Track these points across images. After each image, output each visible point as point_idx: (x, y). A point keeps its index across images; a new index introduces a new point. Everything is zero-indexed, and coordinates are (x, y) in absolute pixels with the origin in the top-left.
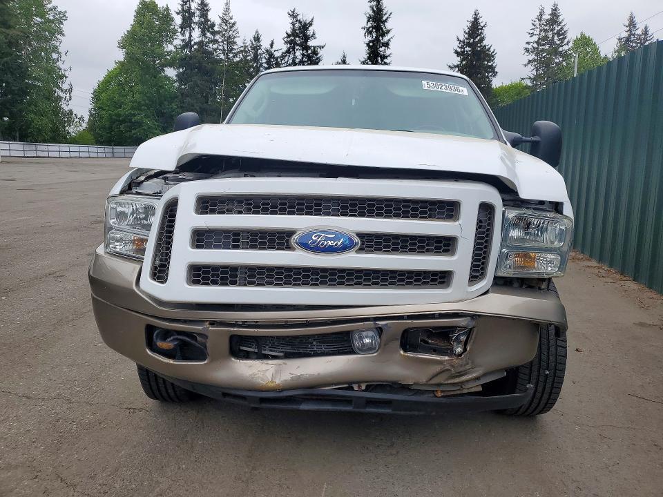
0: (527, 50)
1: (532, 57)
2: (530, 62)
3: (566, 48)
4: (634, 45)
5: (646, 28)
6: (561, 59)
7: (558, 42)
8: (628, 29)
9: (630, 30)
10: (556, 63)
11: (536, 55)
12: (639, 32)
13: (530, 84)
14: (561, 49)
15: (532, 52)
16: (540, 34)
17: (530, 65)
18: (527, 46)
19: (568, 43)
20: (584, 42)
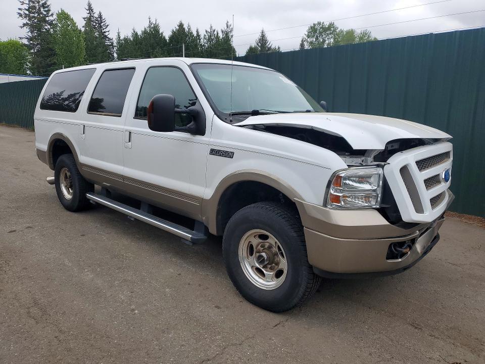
0: (21, 15)
1: (25, 21)
2: (24, 25)
3: (51, 18)
4: (95, 24)
5: (100, 13)
6: (49, 27)
7: (45, 13)
8: (88, 12)
9: (89, 13)
10: (46, 29)
11: (29, 20)
12: (96, 15)
13: (27, 43)
14: (47, 19)
15: (26, 17)
16: (29, 4)
17: (25, 28)
18: (20, 11)
19: (52, 15)
20: (64, 16)
